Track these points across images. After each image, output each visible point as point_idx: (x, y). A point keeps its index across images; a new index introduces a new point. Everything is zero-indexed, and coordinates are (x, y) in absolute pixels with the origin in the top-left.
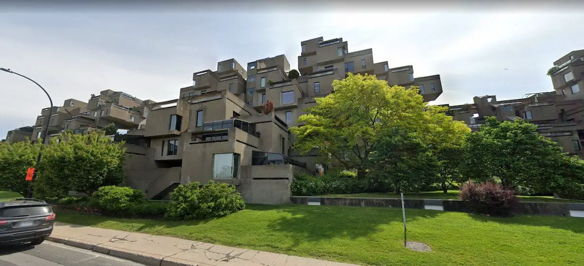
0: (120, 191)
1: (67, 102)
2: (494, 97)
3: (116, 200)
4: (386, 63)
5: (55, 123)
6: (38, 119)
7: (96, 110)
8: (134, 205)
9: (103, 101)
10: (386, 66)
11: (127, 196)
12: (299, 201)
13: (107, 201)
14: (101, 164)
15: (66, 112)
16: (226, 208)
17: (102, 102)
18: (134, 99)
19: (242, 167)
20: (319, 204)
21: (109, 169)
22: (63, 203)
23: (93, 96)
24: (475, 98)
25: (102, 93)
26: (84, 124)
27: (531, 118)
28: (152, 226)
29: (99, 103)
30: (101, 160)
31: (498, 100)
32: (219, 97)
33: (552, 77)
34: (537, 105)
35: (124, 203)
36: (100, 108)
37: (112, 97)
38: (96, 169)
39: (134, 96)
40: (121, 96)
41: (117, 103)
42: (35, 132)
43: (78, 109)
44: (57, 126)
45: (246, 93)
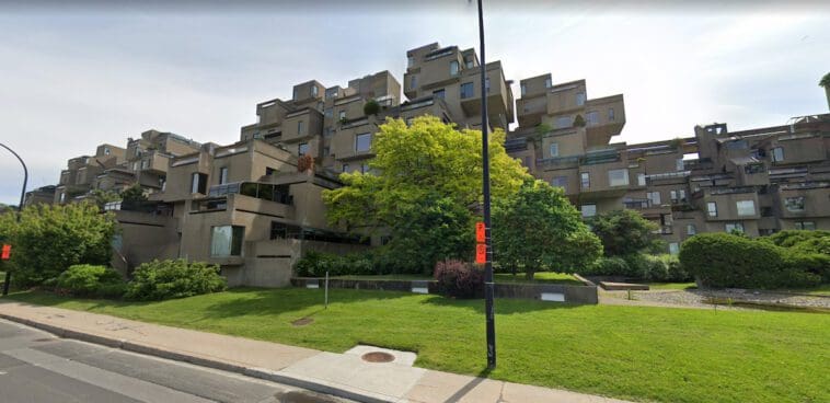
0: (88, 270)
1: (101, 149)
2: (724, 126)
3: (81, 280)
4: (548, 77)
5: (83, 181)
6: (62, 175)
7: (134, 160)
8: (103, 286)
9: (145, 147)
10: (548, 82)
11: (96, 275)
12: (298, 283)
13: (72, 281)
14: (75, 240)
15: (97, 165)
16: (191, 288)
17: (142, 149)
18: (187, 142)
19: (247, 242)
20: (317, 286)
21: (88, 246)
22: (48, 285)
23: (131, 141)
24: (697, 129)
25: (143, 134)
26: (118, 181)
27: (782, 159)
28: (103, 305)
29: (138, 150)
30: (76, 236)
31: (729, 131)
32: (245, 149)
33: (827, 89)
34: (793, 137)
35: (91, 283)
36: (140, 157)
37: (157, 140)
38: (69, 245)
39: (188, 138)
40: (169, 139)
41: (163, 149)
42: (57, 193)
43: (115, 159)
44: (84, 185)
45: (322, 134)
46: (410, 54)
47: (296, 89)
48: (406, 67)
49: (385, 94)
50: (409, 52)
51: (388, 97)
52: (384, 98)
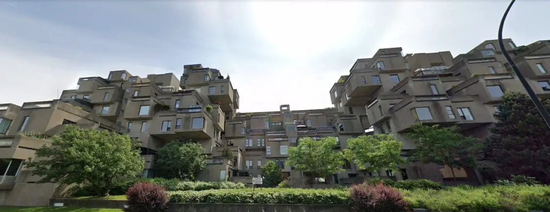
2: (288, 106)
27: (310, 125)
45: (121, 102)
46: (185, 67)
47: (111, 73)
48: (183, 73)
49: (170, 85)
50: (185, 66)
51: (170, 87)
52: (168, 87)
